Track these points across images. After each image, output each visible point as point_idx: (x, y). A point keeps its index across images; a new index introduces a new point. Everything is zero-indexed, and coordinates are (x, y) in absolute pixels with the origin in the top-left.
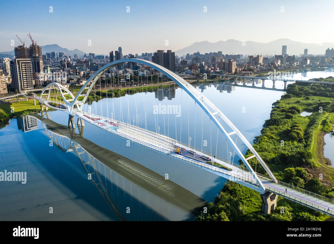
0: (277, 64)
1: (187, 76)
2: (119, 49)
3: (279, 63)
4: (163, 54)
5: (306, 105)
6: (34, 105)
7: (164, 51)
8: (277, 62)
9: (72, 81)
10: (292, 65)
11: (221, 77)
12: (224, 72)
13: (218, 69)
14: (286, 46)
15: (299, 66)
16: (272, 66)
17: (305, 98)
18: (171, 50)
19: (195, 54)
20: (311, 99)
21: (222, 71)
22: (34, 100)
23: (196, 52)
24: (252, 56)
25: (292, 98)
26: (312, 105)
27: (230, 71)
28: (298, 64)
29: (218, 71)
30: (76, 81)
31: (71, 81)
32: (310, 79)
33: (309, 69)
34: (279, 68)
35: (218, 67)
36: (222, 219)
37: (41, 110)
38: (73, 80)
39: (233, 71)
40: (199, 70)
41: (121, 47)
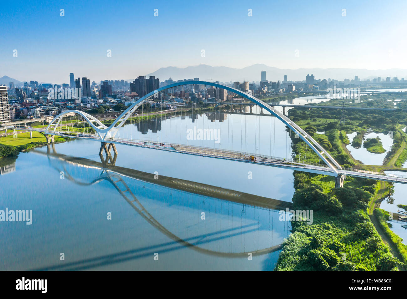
0: (264, 91)
1: (179, 105)
2: (70, 75)
3: (266, 90)
4: (146, 81)
5: (316, 126)
6: (30, 138)
7: (146, 77)
8: (264, 89)
9: (52, 113)
10: (279, 92)
11: (215, 105)
12: (217, 100)
13: (209, 96)
14: (265, 72)
15: (285, 92)
16: (261, 93)
17: (312, 120)
18: (154, 77)
19: (166, 81)
20: (317, 121)
21: (214, 99)
22: (31, 133)
23: (168, 79)
24: (238, 83)
25: (300, 121)
26: (321, 126)
27: (222, 99)
28: (284, 91)
29: (209, 98)
30: (56, 112)
31: (50, 112)
32: (306, 104)
33: (296, 96)
34: (268, 95)
35: (210, 95)
36: (319, 192)
37: (47, 142)
38: (53, 111)
39: (225, 98)
40: (190, 97)
41: (73, 73)
